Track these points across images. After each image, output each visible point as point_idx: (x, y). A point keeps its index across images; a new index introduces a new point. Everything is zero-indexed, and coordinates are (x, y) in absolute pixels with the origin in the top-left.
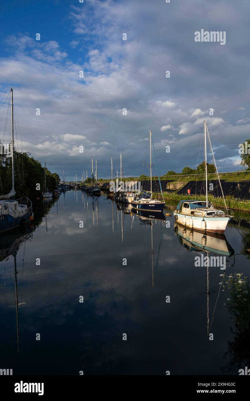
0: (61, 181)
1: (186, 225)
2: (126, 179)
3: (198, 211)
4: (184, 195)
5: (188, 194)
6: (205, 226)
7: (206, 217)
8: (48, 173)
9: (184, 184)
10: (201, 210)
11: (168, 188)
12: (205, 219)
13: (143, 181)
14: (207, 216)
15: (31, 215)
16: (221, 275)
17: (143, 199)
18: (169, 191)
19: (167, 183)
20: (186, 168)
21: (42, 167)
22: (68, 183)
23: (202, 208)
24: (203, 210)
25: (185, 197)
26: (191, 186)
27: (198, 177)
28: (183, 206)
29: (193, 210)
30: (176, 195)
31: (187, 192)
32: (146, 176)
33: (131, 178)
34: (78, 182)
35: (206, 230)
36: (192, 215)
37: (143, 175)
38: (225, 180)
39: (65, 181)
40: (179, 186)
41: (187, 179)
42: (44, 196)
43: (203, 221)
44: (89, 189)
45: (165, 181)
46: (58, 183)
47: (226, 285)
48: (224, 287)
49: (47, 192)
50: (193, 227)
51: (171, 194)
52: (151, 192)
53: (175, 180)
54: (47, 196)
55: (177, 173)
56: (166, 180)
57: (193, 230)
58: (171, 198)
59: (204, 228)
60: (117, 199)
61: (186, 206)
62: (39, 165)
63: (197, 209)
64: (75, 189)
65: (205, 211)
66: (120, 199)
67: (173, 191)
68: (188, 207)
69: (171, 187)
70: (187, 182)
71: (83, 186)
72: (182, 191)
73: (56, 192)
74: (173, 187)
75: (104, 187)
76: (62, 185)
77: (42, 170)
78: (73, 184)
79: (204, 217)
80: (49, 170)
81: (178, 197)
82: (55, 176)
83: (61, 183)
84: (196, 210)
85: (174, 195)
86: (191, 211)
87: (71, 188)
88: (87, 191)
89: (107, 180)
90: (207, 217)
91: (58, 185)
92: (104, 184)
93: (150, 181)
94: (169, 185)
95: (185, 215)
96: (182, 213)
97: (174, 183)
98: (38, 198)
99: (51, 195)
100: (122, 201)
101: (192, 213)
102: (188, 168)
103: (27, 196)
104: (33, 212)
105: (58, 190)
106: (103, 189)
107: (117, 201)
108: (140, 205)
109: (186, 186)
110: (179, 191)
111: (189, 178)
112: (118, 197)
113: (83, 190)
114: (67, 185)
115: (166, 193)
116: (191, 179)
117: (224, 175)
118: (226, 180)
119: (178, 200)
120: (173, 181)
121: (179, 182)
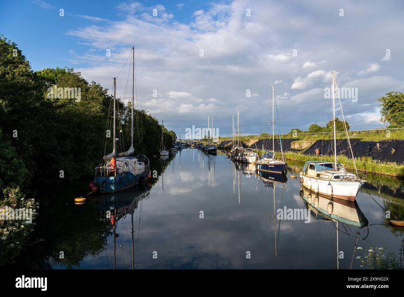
0: (177, 138)
1: (311, 189)
2: (246, 137)
3: (325, 174)
4: (311, 155)
5: (316, 154)
6: (331, 191)
7: (332, 181)
8: (165, 130)
9: (311, 143)
10: (328, 172)
11: (292, 147)
12: (331, 182)
13: (264, 139)
14: (334, 179)
15: (149, 173)
16: (358, 248)
17: (265, 159)
18: (294, 150)
19: (291, 142)
20: (313, 125)
21: (159, 124)
22: (185, 141)
23: (330, 170)
24: (331, 173)
25: (312, 157)
26: (319, 145)
27: (328, 136)
28: (309, 168)
29: (319, 173)
30: (302, 155)
31: (315, 152)
32: (267, 134)
33: (251, 136)
34: (194, 140)
35: (332, 195)
36: (317, 178)
37: (264, 133)
38: (360, 139)
39: (182, 139)
40: (306, 144)
41: (315, 138)
42: (161, 154)
43: (328, 185)
44: (205, 148)
45: (289, 139)
46: (175, 141)
47: (365, 260)
48: (363, 262)
49: (164, 150)
50: (318, 192)
51: (296, 154)
52: (273, 151)
53: (301, 139)
54: (164, 154)
55: (303, 131)
56: (291, 139)
57: (318, 195)
58: (296, 159)
59: (330, 193)
60: (236, 159)
61: (312, 167)
62: (156, 122)
63: (323, 171)
64: (192, 147)
65: (332, 174)
66: (239, 158)
67: (299, 150)
68: (314, 169)
69: (296, 146)
70: (315, 141)
71: (199, 145)
72: (310, 151)
73: (172, 150)
74: (298, 146)
75: (221, 145)
76: (178, 143)
77: (159, 127)
78: (189, 142)
79: (330, 180)
80: (165, 127)
81: (305, 158)
82: (172, 134)
83: (178, 140)
84: (323, 173)
85: (299, 155)
86: (316, 174)
87: (187, 146)
88: (202, 150)
89: (225, 138)
90: (334, 181)
91: (174, 143)
92: (222, 142)
93: (272, 139)
94: (294, 144)
95: (310, 178)
96: (308, 175)
97: (299, 141)
98: (155, 156)
99: (168, 153)
100: (242, 160)
101: (318, 175)
102: (316, 126)
103: (144, 153)
104: (151, 170)
105: (174, 148)
106: (221, 147)
107: (235, 161)
108: (261, 166)
109: (314, 145)
110: (305, 150)
111: (317, 137)
112: (237, 156)
113: (200, 148)
114: (184, 143)
115: (290, 153)
116: (319, 137)
117: (360, 133)
118: (362, 139)
119: (304, 161)
120: (298, 139)
121: (306, 140)
